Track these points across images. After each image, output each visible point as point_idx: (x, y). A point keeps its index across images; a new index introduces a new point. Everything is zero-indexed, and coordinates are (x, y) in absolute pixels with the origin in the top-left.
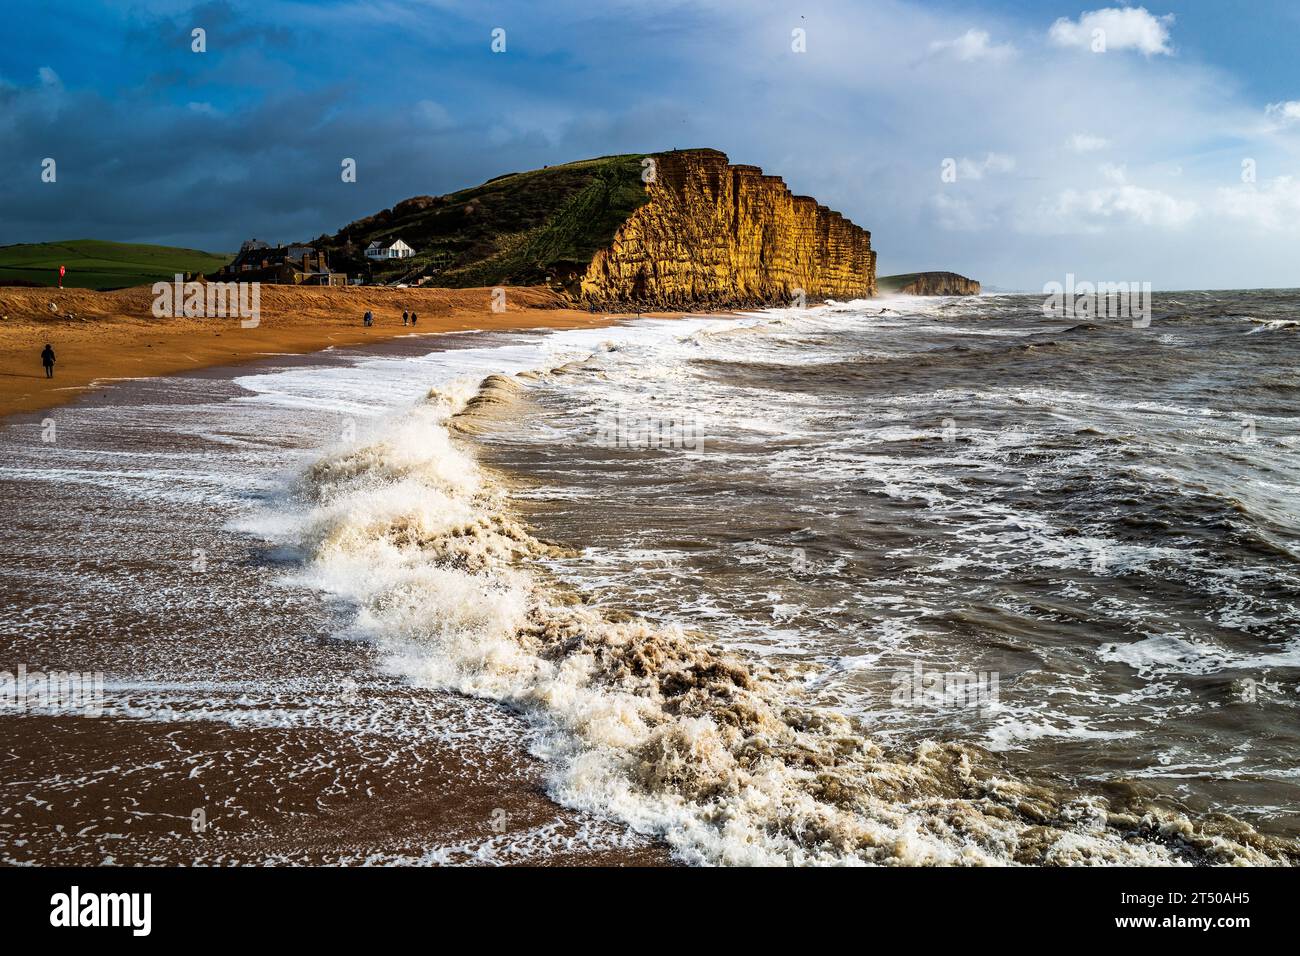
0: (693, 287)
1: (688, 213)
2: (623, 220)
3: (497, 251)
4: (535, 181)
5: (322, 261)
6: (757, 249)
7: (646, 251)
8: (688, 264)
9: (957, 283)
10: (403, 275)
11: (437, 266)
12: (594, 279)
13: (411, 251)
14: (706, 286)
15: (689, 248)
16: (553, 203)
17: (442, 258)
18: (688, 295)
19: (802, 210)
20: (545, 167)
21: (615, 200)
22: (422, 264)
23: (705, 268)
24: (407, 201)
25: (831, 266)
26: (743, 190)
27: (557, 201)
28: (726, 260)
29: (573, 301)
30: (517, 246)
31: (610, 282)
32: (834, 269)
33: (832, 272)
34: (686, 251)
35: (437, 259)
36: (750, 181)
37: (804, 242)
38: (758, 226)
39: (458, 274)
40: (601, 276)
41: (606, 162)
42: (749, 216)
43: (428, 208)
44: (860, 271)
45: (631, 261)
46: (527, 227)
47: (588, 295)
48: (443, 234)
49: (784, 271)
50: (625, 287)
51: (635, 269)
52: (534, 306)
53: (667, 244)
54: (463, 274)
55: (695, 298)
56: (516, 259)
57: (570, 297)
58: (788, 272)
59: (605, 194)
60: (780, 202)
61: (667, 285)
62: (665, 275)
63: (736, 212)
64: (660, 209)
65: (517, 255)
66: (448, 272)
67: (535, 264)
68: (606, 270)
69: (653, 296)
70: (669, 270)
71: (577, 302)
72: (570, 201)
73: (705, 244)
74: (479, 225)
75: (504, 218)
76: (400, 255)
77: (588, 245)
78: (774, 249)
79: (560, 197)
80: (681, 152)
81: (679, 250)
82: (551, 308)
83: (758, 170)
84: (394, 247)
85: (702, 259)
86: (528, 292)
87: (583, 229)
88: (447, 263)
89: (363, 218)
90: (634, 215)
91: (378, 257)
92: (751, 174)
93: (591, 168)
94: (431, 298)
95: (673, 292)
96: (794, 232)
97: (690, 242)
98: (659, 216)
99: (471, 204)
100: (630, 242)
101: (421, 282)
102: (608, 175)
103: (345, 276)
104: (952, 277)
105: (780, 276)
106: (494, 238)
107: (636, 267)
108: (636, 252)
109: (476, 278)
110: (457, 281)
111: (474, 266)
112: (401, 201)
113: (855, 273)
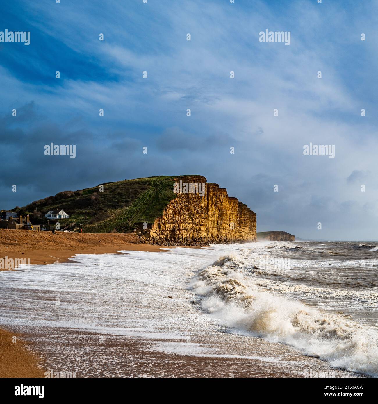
0: (193, 235)
1: (190, 203)
2: (166, 205)
3: (109, 217)
4: (122, 186)
5: (28, 219)
6: (216, 219)
7: (175, 219)
8: (191, 225)
9: (286, 236)
10: (65, 227)
11: (82, 223)
12: (155, 231)
13: (67, 216)
14: (198, 235)
15: (191, 218)
16: (133, 197)
17: (83, 219)
18: (191, 239)
19: (232, 203)
20: (126, 180)
21: (161, 196)
22: (74, 222)
23: (197, 227)
24: (62, 193)
25: (242, 228)
26: (211, 194)
27: (134, 196)
28: (205, 224)
29: (147, 240)
30: (118, 215)
31: (161, 232)
32: (243, 229)
33: (243, 230)
34: (190, 220)
35: (81, 220)
36: (214, 190)
37: (233, 217)
38: (217, 210)
39: (92, 227)
40: (157, 229)
41: (154, 179)
42: (213, 205)
43: (72, 196)
44: (252, 230)
45: (169, 223)
46: (122, 207)
47: (153, 238)
48: (81, 208)
49: (226, 229)
50: (168, 234)
51: (171, 227)
52: (131, 242)
53: (184, 216)
54: (94, 227)
55: (194, 240)
56: (118, 221)
57: (145, 238)
58: (227, 230)
59: (156, 193)
60: (225, 199)
61: (183, 234)
62: (183, 230)
63: (208, 203)
64: (181, 201)
65: (119, 219)
66: (87, 226)
67: (127, 223)
68: (160, 227)
69: (179, 239)
70: (185, 228)
71: (149, 241)
72: (141, 195)
73: (197, 217)
74: (99, 205)
75: (110, 202)
76: (62, 217)
77: (151, 216)
78: (222, 220)
79: (135, 194)
80: (187, 176)
81: (188, 219)
82: (139, 243)
83: (217, 185)
84: (59, 213)
85: (196, 223)
86: (127, 236)
87: (148, 208)
88: (86, 222)
89: (39, 199)
90: (170, 203)
91: (52, 218)
92: (214, 187)
93: (148, 181)
94: (91, 237)
95: (186, 237)
96: (229, 213)
97: (191, 215)
98: (181, 204)
99: (94, 195)
100: (169, 215)
101: (75, 230)
102: (156, 185)
103: (39, 226)
104: (284, 233)
105: (224, 231)
106: (106, 211)
107: (172, 226)
108: (172, 219)
109: (101, 229)
110: (92, 230)
111: (99, 224)
112: (58, 193)
113: (251, 231)
